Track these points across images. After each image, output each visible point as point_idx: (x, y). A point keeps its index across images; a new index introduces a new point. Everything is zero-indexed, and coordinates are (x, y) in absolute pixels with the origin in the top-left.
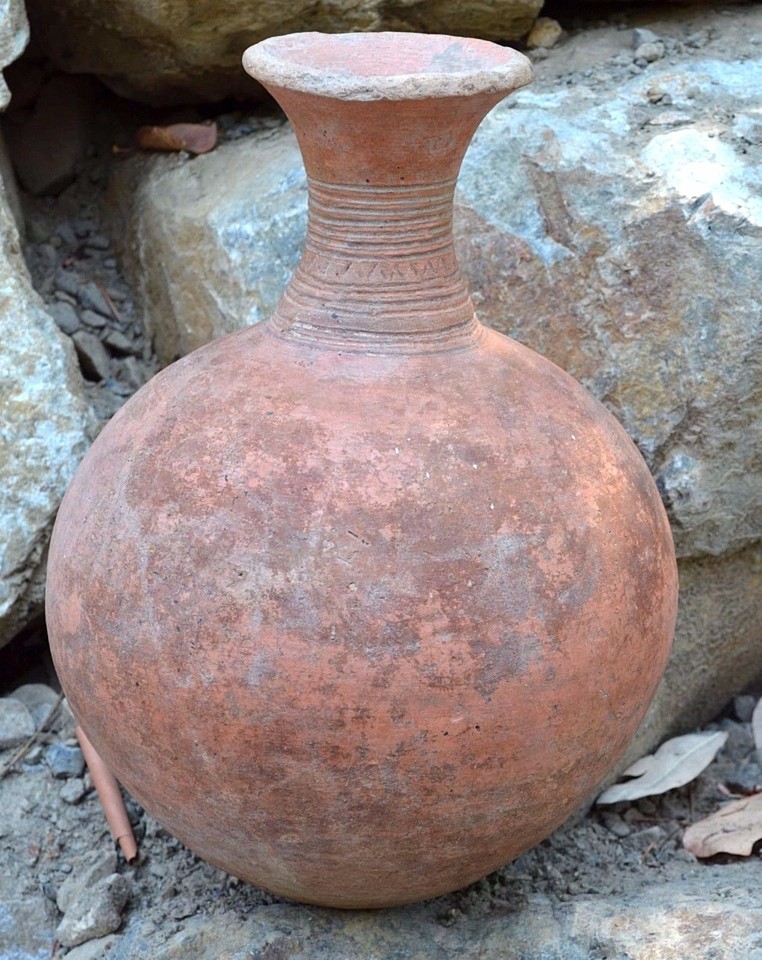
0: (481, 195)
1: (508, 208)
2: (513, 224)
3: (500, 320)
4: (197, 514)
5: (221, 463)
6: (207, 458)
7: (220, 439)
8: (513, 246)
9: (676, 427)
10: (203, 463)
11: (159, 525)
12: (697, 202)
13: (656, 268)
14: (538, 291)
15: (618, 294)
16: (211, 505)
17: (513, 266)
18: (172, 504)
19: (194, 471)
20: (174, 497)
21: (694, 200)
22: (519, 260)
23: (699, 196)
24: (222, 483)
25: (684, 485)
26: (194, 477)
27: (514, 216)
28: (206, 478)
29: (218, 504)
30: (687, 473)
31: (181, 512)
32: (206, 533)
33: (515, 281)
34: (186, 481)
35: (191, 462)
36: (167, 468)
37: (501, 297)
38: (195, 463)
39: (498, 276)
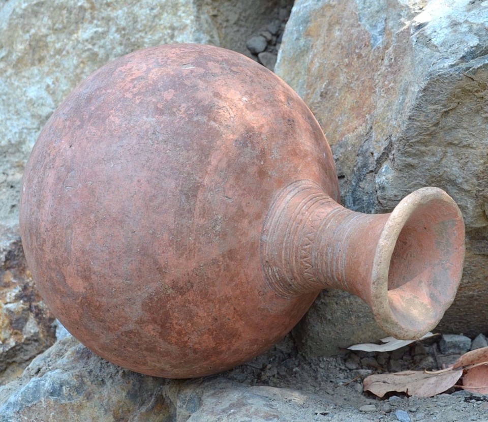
0: (365, 8)
1: (372, 17)
2: (371, 25)
3: (350, 76)
4: (165, 340)
5: (193, 331)
6: (189, 324)
7: (201, 319)
8: (364, 37)
9: (385, 149)
10: (186, 326)
11: (146, 328)
12: (419, 25)
13: (399, 60)
14: (366, 63)
15: (386, 70)
16: (173, 342)
17: (361, 48)
18: (159, 327)
19: (180, 325)
20: (163, 326)
21: (418, 24)
22: (364, 45)
23: (421, 22)
24: (186, 339)
25: (382, 182)
26: (177, 327)
27: (373, 21)
28: (182, 332)
29: (176, 344)
30: (385, 176)
31: (159, 333)
32: (161, 347)
33: (360, 56)
34: (173, 326)
35: (182, 320)
36: (171, 312)
37: (353, 63)
38: (183, 322)
39: (354, 51)
